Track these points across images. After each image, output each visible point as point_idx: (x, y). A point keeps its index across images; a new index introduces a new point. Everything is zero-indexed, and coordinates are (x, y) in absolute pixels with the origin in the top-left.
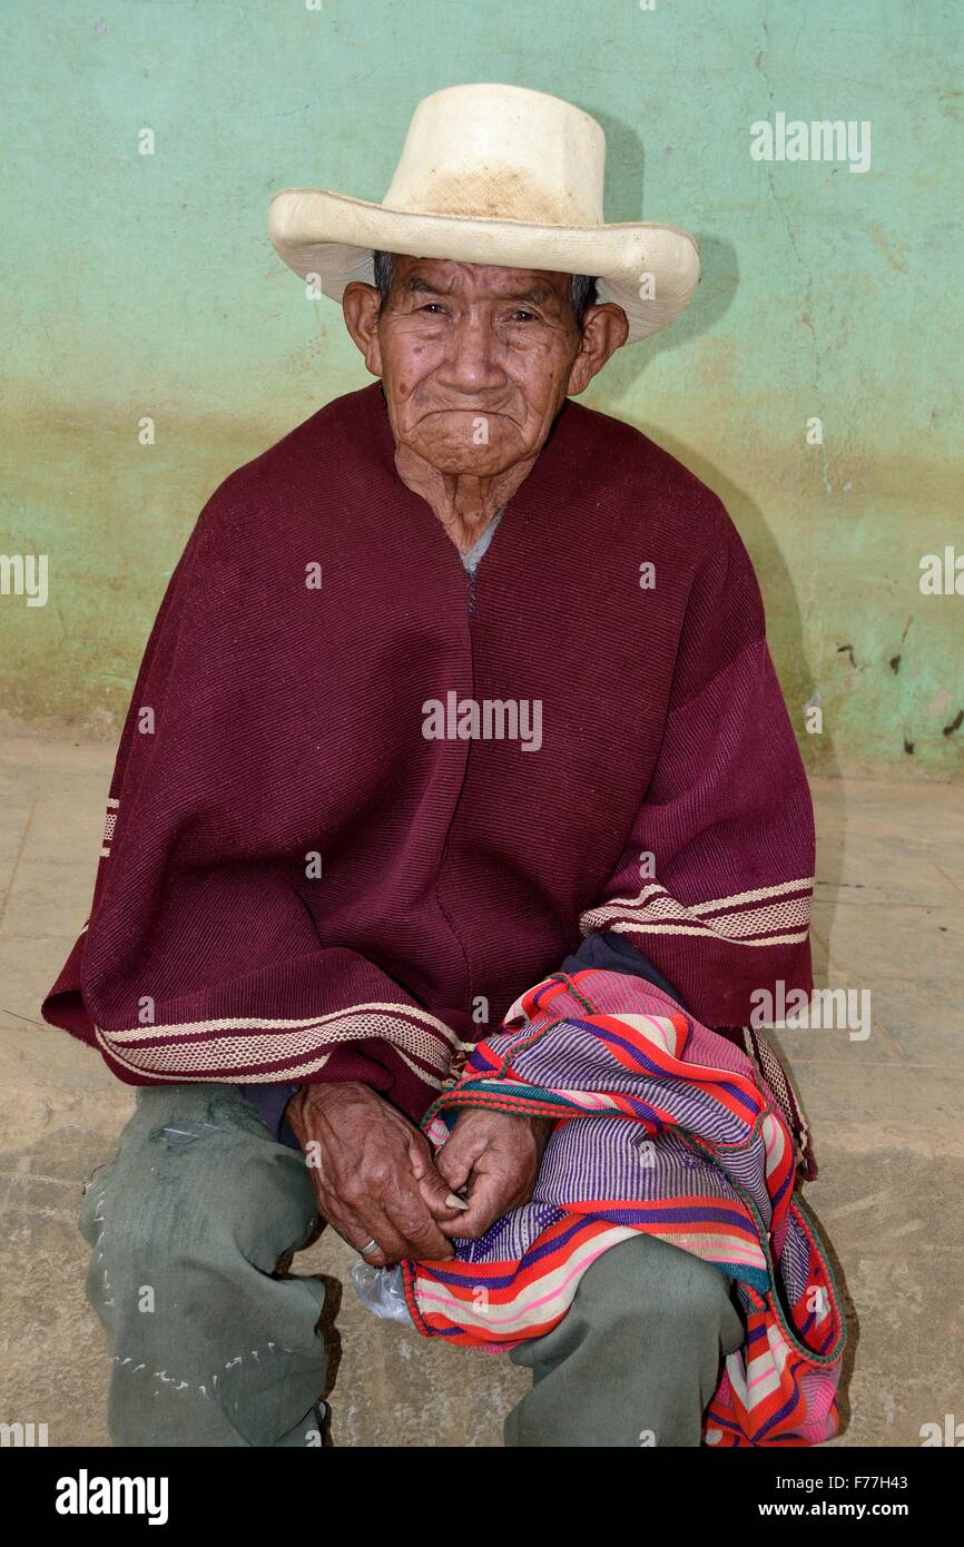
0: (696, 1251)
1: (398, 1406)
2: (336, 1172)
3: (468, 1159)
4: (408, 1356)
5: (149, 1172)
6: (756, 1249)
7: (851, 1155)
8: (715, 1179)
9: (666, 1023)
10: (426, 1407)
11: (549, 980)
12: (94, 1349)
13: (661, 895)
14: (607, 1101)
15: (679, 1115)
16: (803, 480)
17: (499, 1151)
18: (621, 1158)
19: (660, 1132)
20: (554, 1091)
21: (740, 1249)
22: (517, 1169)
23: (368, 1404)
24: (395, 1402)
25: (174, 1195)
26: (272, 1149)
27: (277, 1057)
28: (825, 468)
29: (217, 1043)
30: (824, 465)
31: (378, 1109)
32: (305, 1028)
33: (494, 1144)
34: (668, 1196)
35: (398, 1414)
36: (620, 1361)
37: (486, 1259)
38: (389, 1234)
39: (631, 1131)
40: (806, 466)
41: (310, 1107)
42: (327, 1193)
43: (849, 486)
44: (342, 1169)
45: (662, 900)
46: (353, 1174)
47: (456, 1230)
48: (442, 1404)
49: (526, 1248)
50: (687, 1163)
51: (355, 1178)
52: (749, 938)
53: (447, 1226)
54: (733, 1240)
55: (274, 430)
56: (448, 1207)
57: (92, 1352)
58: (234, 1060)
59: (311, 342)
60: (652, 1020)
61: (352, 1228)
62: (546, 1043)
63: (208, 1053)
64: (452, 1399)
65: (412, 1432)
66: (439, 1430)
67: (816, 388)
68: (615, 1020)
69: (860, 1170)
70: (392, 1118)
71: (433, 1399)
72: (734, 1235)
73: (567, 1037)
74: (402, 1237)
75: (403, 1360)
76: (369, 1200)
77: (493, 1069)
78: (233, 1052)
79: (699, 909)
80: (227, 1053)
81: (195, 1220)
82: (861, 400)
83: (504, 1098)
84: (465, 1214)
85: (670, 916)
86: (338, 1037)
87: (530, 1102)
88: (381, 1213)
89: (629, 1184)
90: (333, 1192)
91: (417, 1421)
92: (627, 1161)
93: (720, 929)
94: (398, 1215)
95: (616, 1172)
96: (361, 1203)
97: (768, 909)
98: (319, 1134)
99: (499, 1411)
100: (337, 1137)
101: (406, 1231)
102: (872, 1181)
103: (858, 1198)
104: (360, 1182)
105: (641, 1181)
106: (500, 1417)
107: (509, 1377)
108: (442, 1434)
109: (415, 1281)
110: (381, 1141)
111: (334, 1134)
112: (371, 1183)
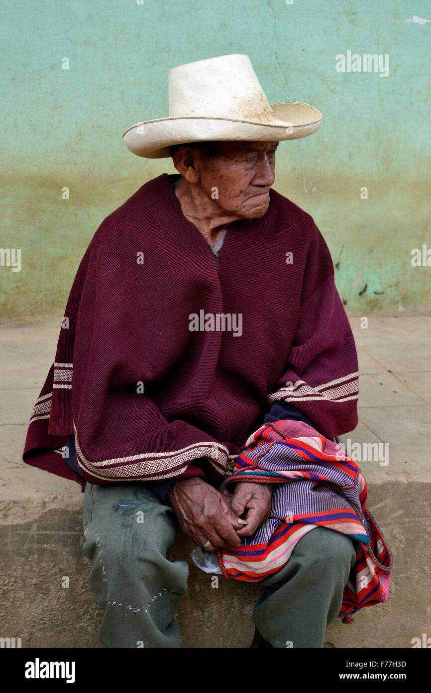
0: (341, 531)
1: (195, 611)
2: (193, 515)
3: (244, 504)
4: (199, 590)
5: (117, 523)
6: (362, 527)
7: (376, 485)
8: (342, 501)
9: (318, 439)
10: (207, 610)
11: (264, 426)
12: (66, 603)
13: (303, 385)
14: (299, 473)
15: (328, 477)
16: (295, 188)
17: (257, 499)
18: (307, 496)
19: (320, 485)
20: (277, 472)
21: (357, 528)
22: (265, 505)
23: (183, 612)
24: (194, 610)
25: (130, 532)
26: (164, 508)
27: (166, 468)
28: (304, 182)
29: (140, 464)
30: (303, 181)
31: (206, 487)
32: (174, 455)
33: (255, 496)
34: (327, 510)
35: (195, 615)
36: (313, 579)
37: (253, 544)
38: (216, 537)
39: (309, 485)
40: (296, 181)
41: (176, 489)
42: (188, 523)
43: (314, 189)
44: (196, 513)
45: (305, 387)
46: (201, 514)
47: (243, 533)
48: (213, 608)
49: (270, 537)
50: (332, 496)
51: (202, 516)
52: (338, 399)
53: (239, 532)
54: (354, 525)
55: (59, 179)
56: (239, 524)
57: (65, 604)
58: (148, 471)
59: (74, 138)
60: (313, 439)
61: (200, 537)
62: (271, 453)
63: (137, 469)
64: (218, 605)
65: (201, 621)
66: (212, 619)
67: (299, 146)
68: (297, 440)
69: (379, 491)
70: (212, 490)
71: (209, 607)
72: (354, 523)
73: (278, 449)
74: (222, 538)
75: (196, 592)
76: (208, 525)
77: (249, 465)
78: (148, 467)
79: (317, 389)
80: (145, 468)
81: (141, 541)
82: (319, 151)
83: (257, 477)
84: (246, 526)
85: (309, 393)
86: (191, 458)
87: (268, 477)
88: (213, 530)
89: (311, 507)
90: (191, 522)
91: (203, 616)
92: (309, 497)
93: (327, 397)
94: (221, 530)
95: (305, 502)
96: (205, 526)
97: (344, 386)
98: (182, 499)
99: (237, 608)
100: (191, 500)
101: (224, 536)
102: (384, 495)
103: (379, 503)
104: (205, 518)
105: (316, 505)
106: (237, 611)
107: (240, 593)
108: (213, 621)
109: (222, 556)
110: (210, 500)
111: (189, 499)
112: (209, 518)
